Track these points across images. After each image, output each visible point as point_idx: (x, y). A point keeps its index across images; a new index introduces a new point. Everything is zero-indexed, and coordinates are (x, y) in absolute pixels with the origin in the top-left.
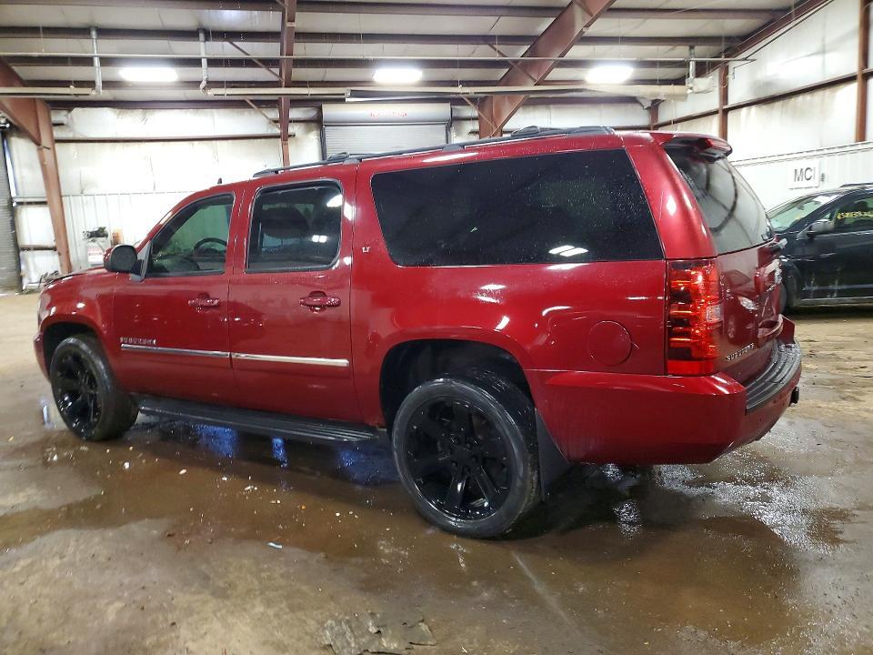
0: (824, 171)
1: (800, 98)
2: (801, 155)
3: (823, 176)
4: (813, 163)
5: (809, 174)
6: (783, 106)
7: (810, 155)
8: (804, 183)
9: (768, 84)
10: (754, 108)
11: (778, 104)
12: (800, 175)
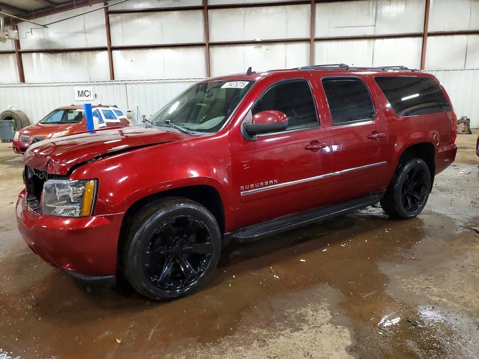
0: (96, 93)
1: (74, 54)
2: (80, 84)
3: (96, 95)
4: (89, 88)
5: (87, 94)
6: (63, 56)
7: (86, 84)
8: (85, 98)
9: (49, 42)
10: (41, 55)
11: (59, 55)
12: (82, 94)
